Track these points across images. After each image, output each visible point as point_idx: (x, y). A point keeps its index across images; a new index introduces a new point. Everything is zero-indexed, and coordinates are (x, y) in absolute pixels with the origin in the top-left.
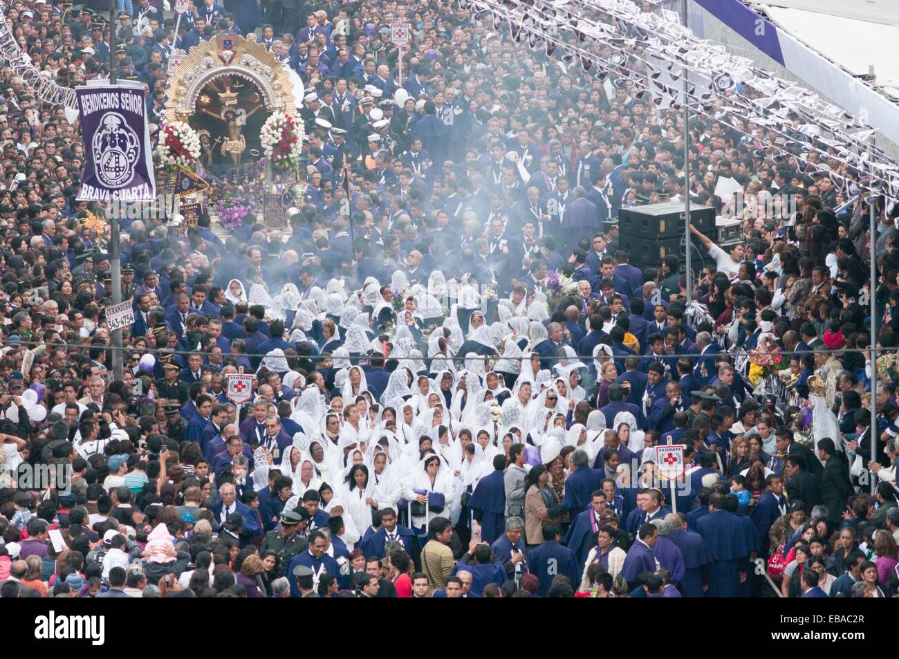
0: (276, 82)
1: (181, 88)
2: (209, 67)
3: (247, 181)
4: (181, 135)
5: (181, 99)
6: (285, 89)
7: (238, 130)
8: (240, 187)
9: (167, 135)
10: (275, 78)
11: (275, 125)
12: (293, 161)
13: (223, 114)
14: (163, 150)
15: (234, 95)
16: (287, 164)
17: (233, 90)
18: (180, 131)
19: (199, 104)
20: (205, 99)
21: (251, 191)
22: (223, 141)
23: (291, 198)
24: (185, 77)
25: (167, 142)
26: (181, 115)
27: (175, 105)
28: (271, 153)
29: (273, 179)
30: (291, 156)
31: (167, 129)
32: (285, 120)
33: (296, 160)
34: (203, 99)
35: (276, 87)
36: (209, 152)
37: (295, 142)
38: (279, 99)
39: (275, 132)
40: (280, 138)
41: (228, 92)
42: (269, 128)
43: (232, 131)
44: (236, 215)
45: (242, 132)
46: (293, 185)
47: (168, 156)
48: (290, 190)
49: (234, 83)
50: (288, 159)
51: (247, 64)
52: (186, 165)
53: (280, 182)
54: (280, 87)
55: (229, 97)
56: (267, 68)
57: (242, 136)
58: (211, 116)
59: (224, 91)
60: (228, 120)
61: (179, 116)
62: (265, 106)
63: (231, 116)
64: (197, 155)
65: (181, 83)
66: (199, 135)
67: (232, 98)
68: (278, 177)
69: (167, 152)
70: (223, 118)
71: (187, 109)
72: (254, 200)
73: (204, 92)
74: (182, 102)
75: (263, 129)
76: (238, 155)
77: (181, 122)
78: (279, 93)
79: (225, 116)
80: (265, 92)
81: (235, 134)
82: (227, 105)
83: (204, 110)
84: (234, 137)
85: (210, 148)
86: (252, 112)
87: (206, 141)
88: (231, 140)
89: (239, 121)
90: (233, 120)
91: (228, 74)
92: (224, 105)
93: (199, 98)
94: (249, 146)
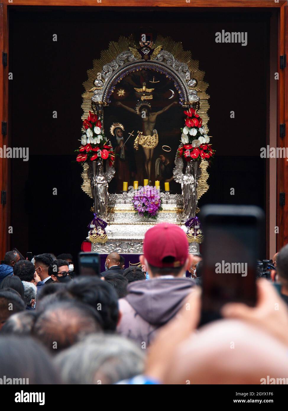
5: (97, 91)
7: (152, 125)
10: (191, 76)
13: (137, 109)
15: (150, 90)
17: (149, 86)
19: (115, 98)
20: (122, 93)
22: (136, 135)
26: (97, 105)
34: (119, 92)
36: (122, 145)
38: (194, 97)
41: (144, 88)
43: (146, 126)
45: (155, 128)
49: (150, 78)
54: (196, 85)
55: (144, 92)
57: (155, 131)
58: (125, 110)
59: (140, 86)
63: (146, 111)
67: (147, 94)
70: (137, 112)
71: (103, 101)
73: (120, 85)
74: (98, 94)
76: (150, 150)
78: (195, 91)
79: (140, 110)
80: (181, 89)
81: (148, 128)
82: (142, 99)
83: (120, 103)
84: (147, 132)
85: (123, 141)
86: (167, 108)
87: (120, 134)
88: (144, 134)
89: (153, 118)
90: (148, 115)
91: (145, 69)
92: (140, 99)
93: (115, 91)
94: (161, 142)
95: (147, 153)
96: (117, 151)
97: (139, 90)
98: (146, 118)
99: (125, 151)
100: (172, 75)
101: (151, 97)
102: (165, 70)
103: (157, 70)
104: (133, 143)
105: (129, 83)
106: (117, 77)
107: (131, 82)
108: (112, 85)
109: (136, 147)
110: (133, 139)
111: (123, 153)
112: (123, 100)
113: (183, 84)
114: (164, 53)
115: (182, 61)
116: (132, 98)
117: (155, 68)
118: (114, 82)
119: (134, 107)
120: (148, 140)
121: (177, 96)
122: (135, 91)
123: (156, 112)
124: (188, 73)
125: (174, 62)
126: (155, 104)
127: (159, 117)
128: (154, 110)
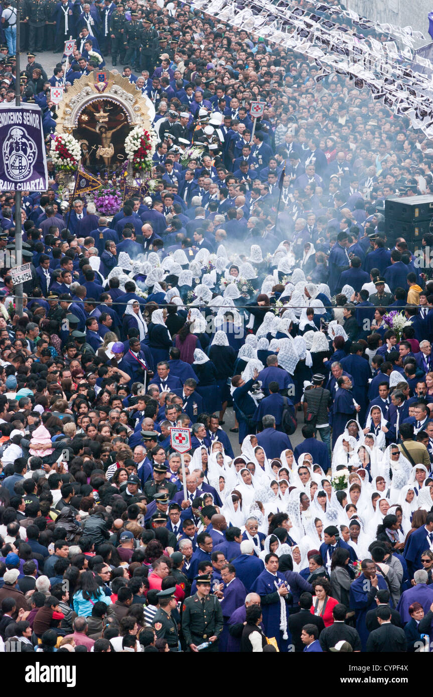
0: (137, 105)
1: (68, 109)
2: (88, 94)
3: (114, 177)
4: (67, 144)
5: (67, 117)
6: (143, 111)
7: (109, 140)
8: (110, 182)
9: (57, 143)
10: (136, 103)
11: (136, 136)
12: (148, 163)
13: (97, 129)
14: (54, 154)
15: (106, 114)
16: (144, 166)
17: (105, 111)
18: (66, 140)
19: (80, 121)
20: (85, 118)
21: (118, 184)
22: (97, 148)
23: (146, 190)
24: (70, 101)
25: (57, 148)
26: (67, 129)
27: (63, 121)
29: (134, 176)
30: (147, 159)
31: (57, 139)
32: (143, 133)
33: (151, 162)
34: (83, 117)
35: (137, 109)
36: (87, 156)
37: (150, 149)
38: (139, 118)
39: (135, 142)
40: (139, 147)
41: (102, 113)
43: (104, 141)
44: (107, 202)
45: (111, 142)
46: (148, 181)
47: (58, 158)
48: (146, 184)
49: (106, 106)
50: (145, 162)
51: (116, 92)
52: (70, 165)
53: (139, 178)
54: (140, 109)
55: (102, 116)
56: (130, 95)
57: (112, 145)
58: (89, 129)
59: (99, 112)
60: (102, 133)
61: (66, 130)
62: (128, 123)
63: (104, 130)
64: (79, 158)
65: (67, 105)
66: (80, 143)
67: (104, 117)
68: (137, 175)
69: (57, 156)
70: (97, 131)
71: (72, 124)
72: (120, 191)
73: (84, 112)
74: (68, 119)
76: (108, 158)
77: (67, 134)
78: (139, 113)
79: (99, 129)
80: (129, 113)
81: (106, 143)
82: (101, 121)
83: (84, 125)
84: (106, 145)
85: (88, 153)
86: (119, 127)
87: (85, 148)
88: (103, 147)
89: (109, 134)
90: (105, 133)
91: (102, 100)
92: (99, 122)
93: (80, 116)
94: (116, 152)
95: (106, 161)
96: (84, 161)
97: (97, 115)
98: (104, 135)
99: (90, 160)
100: (121, 103)
101: (107, 119)
102: (117, 100)
103: (110, 100)
104: (96, 154)
105: (90, 110)
106: (81, 107)
107: (92, 109)
108: (78, 112)
109: (98, 157)
110: (95, 151)
111: (88, 161)
112: (86, 123)
113: (131, 109)
114: (116, 87)
115: (128, 91)
116: (93, 121)
117: (109, 99)
118: (79, 110)
119: (95, 128)
120: (106, 151)
121: (126, 119)
122: (95, 116)
123: (111, 130)
124: (134, 101)
125: (123, 93)
126: (110, 125)
127: (113, 134)
128: (110, 129)
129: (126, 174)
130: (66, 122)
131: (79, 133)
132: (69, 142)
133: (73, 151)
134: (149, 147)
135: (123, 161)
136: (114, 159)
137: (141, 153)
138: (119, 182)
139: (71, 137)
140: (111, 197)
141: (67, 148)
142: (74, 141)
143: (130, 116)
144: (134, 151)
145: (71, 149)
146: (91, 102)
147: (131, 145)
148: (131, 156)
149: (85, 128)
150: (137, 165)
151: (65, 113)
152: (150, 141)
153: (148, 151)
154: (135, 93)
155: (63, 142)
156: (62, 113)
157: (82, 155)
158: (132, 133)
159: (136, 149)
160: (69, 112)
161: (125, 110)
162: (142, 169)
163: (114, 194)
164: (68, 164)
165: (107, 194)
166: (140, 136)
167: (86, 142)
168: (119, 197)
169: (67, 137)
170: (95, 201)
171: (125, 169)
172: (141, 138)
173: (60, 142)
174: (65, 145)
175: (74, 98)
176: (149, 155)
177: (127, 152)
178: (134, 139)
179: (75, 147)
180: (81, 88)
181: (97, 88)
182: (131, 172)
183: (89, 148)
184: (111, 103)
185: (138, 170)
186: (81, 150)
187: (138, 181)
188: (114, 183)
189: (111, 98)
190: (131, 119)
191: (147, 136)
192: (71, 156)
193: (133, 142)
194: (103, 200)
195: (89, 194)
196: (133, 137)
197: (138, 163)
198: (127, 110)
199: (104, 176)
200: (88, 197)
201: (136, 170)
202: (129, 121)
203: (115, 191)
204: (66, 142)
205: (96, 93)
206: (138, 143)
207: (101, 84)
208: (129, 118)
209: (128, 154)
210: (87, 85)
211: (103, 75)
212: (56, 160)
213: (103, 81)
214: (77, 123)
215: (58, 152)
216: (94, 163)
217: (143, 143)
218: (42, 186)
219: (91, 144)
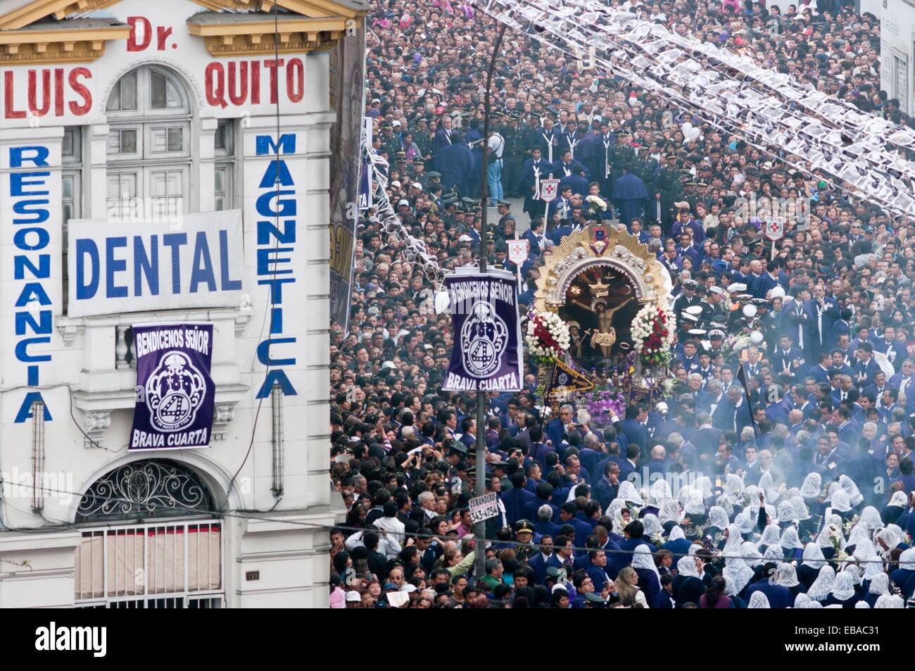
0: (648, 275)
1: (552, 278)
2: (580, 257)
3: (616, 374)
4: (551, 326)
5: (551, 289)
6: (657, 282)
7: (609, 322)
8: (609, 380)
9: (536, 325)
10: (648, 270)
11: (647, 318)
12: (663, 355)
13: (592, 306)
14: (532, 340)
15: (605, 286)
16: (657, 359)
17: (604, 282)
18: (549, 322)
19: (569, 296)
20: (576, 290)
21: (620, 384)
22: (592, 333)
24: (556, 267)
25: (536, 333)
26: (551, 305)
27: (545, 295)
28: (641, 346)
29: (643, 373)
30: (661, 350)
31: (537, 319)
32: (657, 313)
34: (573, 289)
35: (648, 280)
37: (666, 336)
38: (651, 292)
39: (646, 325)
40: (651, 332)
41: (599, 284)
42: (640, 321)
43: (602, 323)
45: (611, 325)
47: (537, 346)
48: (660, 385)
49: (607, 274)
50: (658, 353)
51: (619, 256)
52: (554, 356)
53: (650, 376)
54: (652, 280)
55: (600, 289)
56: (640, 260)
57: (613, 329)
58: (580, 307)
59: (595, 283)
60: (599, 312)
61: (549, 307)
62: (636, 299)
63: (602, 308)
64: (566, 346)
66: (568, 326)
67: (603, 290)
68: (648, 371)
69: (536, 343)
70: (593, 309)
71: (557, 300)
72: (623, 394)
73: (574, 283)
74: (552, 293)
75: (634, 322)
76: (608, 348)
77: (551, 313)
78: (651, 286)
79: (596, 307)
80: (637, 284)
81: (605, 326)
82: (598, 296)
83: (574, 301)
84: (604, 330)
85: (580, 340)
86: (624, 304)
87: (575, 332)
88: (601, 332)
89: (610, 314)
90: (604, 312)
91: (600, 266)
92: (595, 296)
93: (570, 289)
94: (619, 339)
95: (605, 351)
96: (573, 350)
97: (593, 287)
98: (602, 315)
99: (582, 350)
100: (627, 271)
101: (606, 294)
102: (620, 266)
103: (612, 266)
104: (590, 341)
105: (584, 279)
106: (571, 276)
107: (586, 279)
108: (566, 283)
109: (593, 346)
110: (589, 337)
111: (579, 352)
112: (578, 297)
113: (640, 280)
114: (620, 248)
115: (637, 255)
116: (587, 295)
117: (610, 265)
118: (568, 279)
119: (589, 305)
120: (605, 338)
121: (633, 293)
122: (590, 288)
123: (613, 307)
124: (645, 269)
125: (630, 257)
126: (611, 301)
127: (615, 313)
128: (611, 306)
129: (632, 369)
130: (550, 296)
131: (567, 312)
132: (553, 324)
133: (558, 336)
134: (665, 333)
135: (628, 351)
136: (615, 348)
137: (653, 341)
138: (622, 381)
139: (556, 317)
140: (611, 401)
141: (551, 332)
142: (561, 323)
143: (639, 289)
144: (644, 339)
145: (555, 334)
146: (585, 269)
147: (639, 329)
148: (639, 345)
149: (575, 305)
150: (647, 358)
151: (548, 284)
152: (666, 325)
153: (663, 339)
154: (646, 257)
155: (545, 324)
156: (544, 284)
157: (571, 342)
158: (641, 313)
159: (647, 335)
160: (553, 283)
161: (632, 281)
162: (655, 364)
163: (615, 397)
164: (551, 355)
165: (605, 398)
166: (652, 316)
167: (576, 324)
168: (621, 401)
169: (551, 317)
170: (589, 407)
171: (631, 363)
172: (653, 320)
173: (540, 323)
174: (548, 328)
175: (562, 263)
176: (665, 344)
177: (634, 339)
178: (644, 321)
179: (562, 331)
180: (571, 250)
181: (593, 249)
182: (640, 367)
183: (581, 333)
184: (613, 271)
185: (650, 364)
186: (570, 336)
187: (649, 380)
188: (615, 382)
189: (613, 263)
190: (639, 294)
191: (662, 318)
192: (555, 344)
193: (642, 325)
194: (600, 406)
195: (580, 398)
196: (643, 318)
197: (648, 354)
198: (635, 281)
199: (602, 372)
200: (578, 401)
201: (646, 365)
202: (638, 296)
203: (616, 393)
204: (548, 324)
205: (592, 256)
206: (650, 327)
207: (600, 244)
208: (637, 291)
209: (635, 342)
210: (580, 245)
211: (603, 232)
212: (535, 349)
213: (602, 240)
214: (564, 297)
215: (537, 338)
216: (586, 354)
217: (656, 327)
218: (514, 384)
219: (583, 328)
